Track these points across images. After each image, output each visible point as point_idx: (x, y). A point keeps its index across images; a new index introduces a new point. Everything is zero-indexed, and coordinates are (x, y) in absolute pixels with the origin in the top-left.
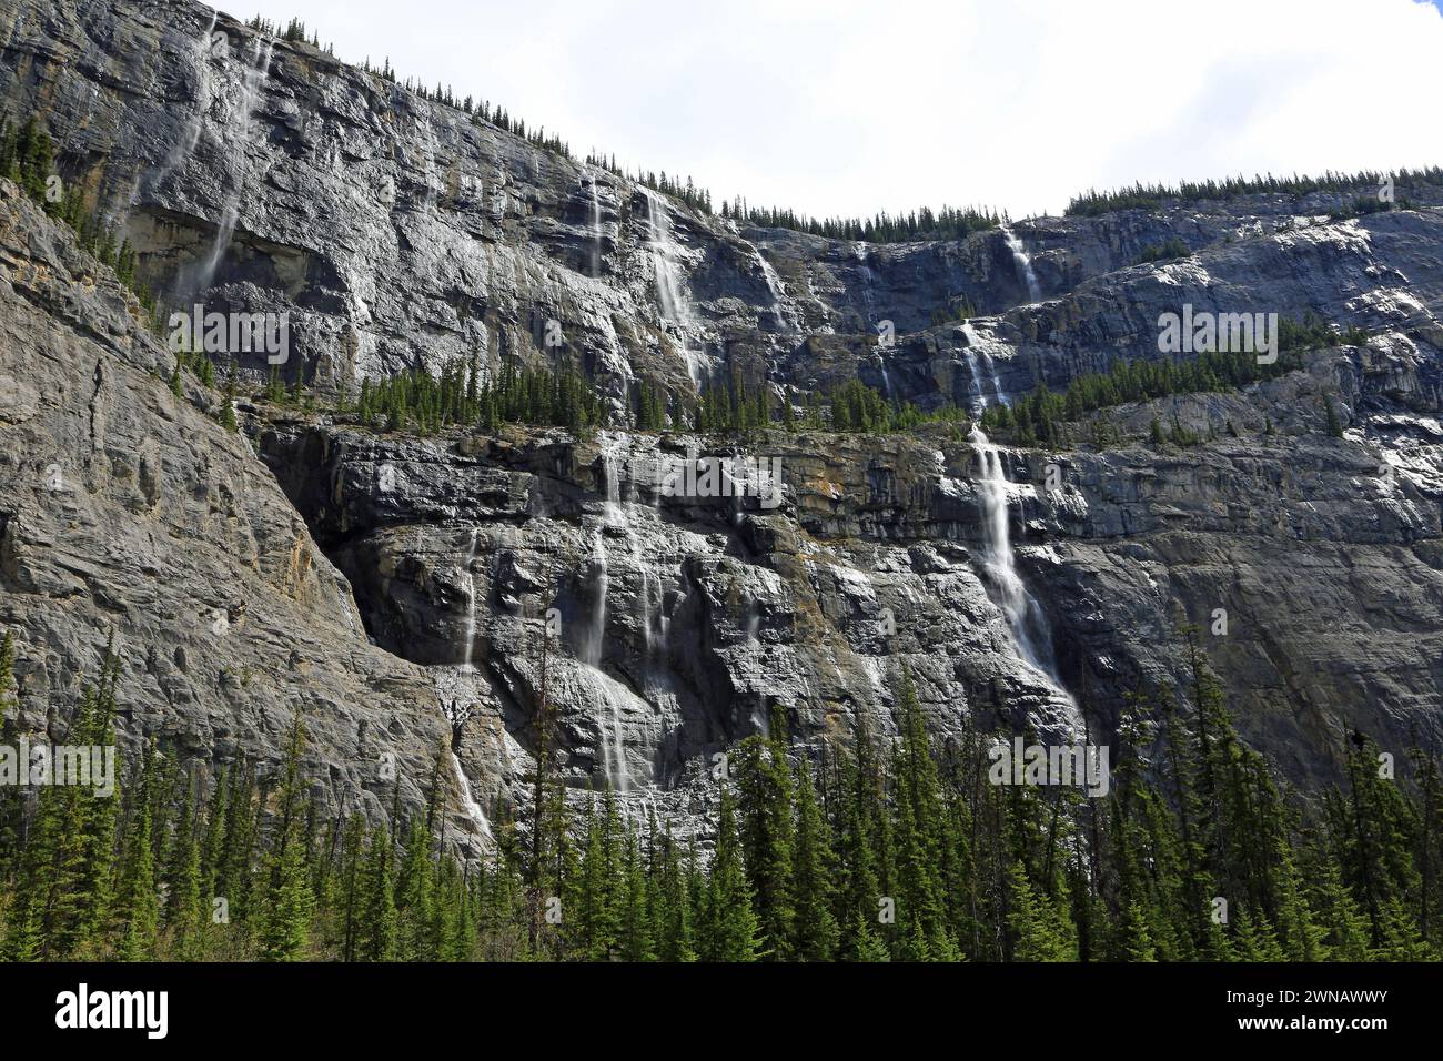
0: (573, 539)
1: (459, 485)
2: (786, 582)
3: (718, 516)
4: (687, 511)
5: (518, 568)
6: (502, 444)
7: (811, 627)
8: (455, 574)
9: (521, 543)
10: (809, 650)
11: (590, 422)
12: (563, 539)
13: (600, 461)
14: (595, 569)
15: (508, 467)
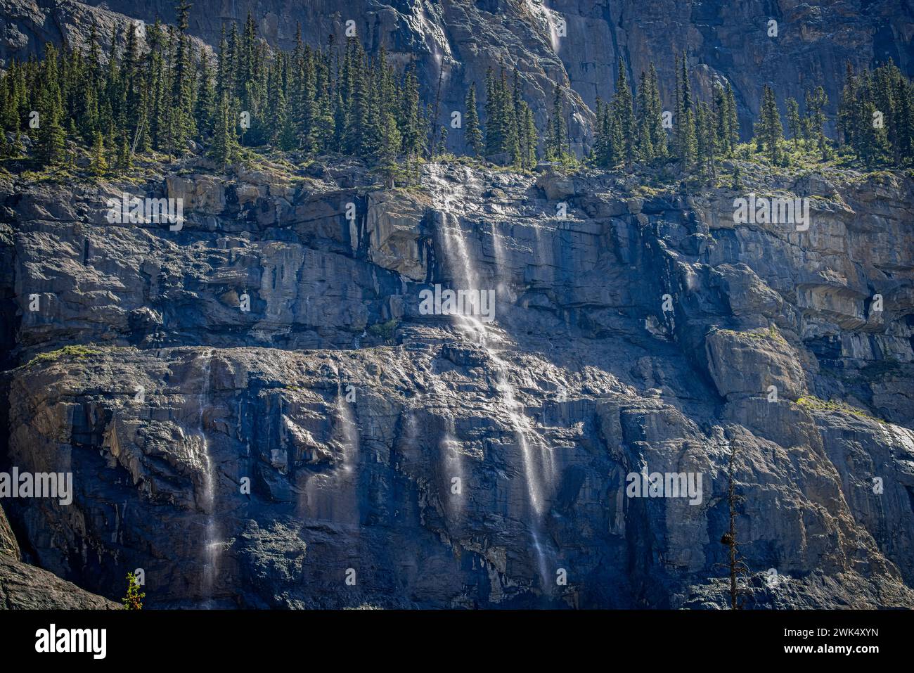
0: (388, 370)
1: (172, 268)
2: (782, 452)
3: (649, 325)
4: (593, 316)
5: (290, 424)
6: (244, 190)
7: (833, 537)
8: (175, 435)
9: (295, 377)
10: (828, 580)
11: (408, 144)
12: (371, 369)
13: (430, 221)
14: (434, 426)
15: (260, 234)
